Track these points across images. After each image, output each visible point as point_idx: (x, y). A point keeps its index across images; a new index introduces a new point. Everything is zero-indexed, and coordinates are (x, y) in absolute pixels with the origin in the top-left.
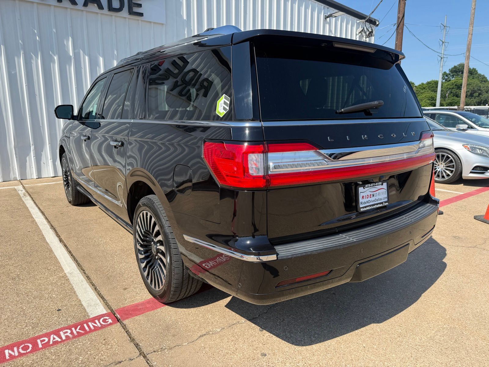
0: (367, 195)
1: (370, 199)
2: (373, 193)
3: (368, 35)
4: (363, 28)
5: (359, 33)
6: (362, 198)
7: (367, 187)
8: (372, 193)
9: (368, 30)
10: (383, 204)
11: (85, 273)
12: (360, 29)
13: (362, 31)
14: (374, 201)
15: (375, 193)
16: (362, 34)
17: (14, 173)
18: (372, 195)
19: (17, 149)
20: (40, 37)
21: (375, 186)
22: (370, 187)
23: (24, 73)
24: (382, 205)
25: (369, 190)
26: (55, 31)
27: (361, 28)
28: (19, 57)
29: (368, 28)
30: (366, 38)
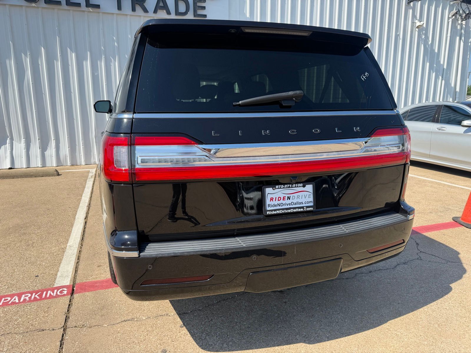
0: (279, 197)
1: (284, 202)
2: (289, 195)
3: (465, 17)
4: (458, 9)
5: (452, 16)
6: (271, 199)
7: (278, 188)
8: (287, 196)
9: (465, 12)
10: (304, 209)
11: (81, 248)
12: (454, 11)
13: (456, 13)
14: (289, 204)
15: (291, 195)
16: (456, 17)
17: (94, 158)
18: (286, 198)
19: (97, 138)
20: (118, 43)
21: (293, 187)
22: (284, 188)
23: (105, 74)
24: (302, 210)
25: (281, 192)
26: (130, 37)
27: (456, 10)
28: (101, 61)
29: (464, 9)
30: (462, 21)
